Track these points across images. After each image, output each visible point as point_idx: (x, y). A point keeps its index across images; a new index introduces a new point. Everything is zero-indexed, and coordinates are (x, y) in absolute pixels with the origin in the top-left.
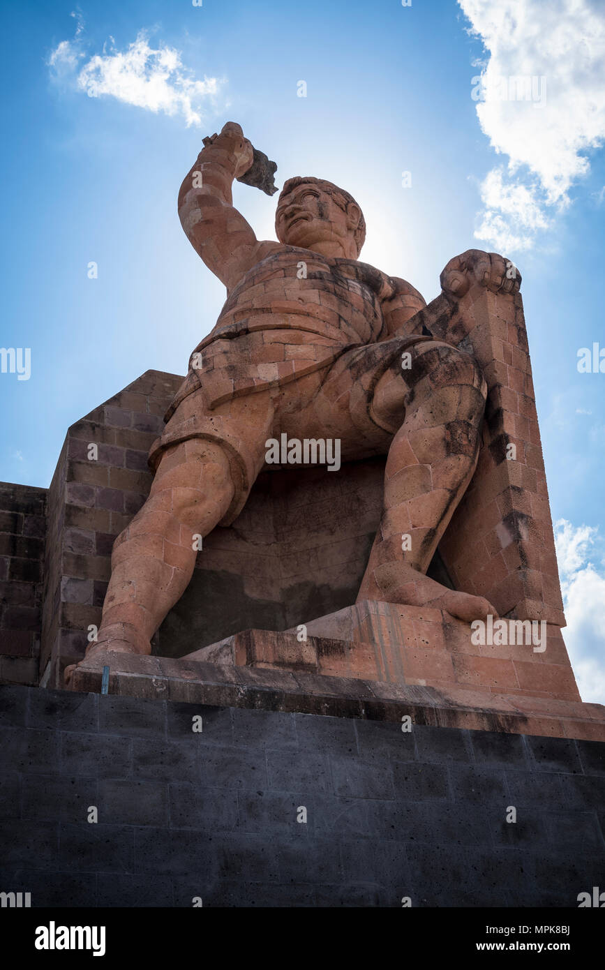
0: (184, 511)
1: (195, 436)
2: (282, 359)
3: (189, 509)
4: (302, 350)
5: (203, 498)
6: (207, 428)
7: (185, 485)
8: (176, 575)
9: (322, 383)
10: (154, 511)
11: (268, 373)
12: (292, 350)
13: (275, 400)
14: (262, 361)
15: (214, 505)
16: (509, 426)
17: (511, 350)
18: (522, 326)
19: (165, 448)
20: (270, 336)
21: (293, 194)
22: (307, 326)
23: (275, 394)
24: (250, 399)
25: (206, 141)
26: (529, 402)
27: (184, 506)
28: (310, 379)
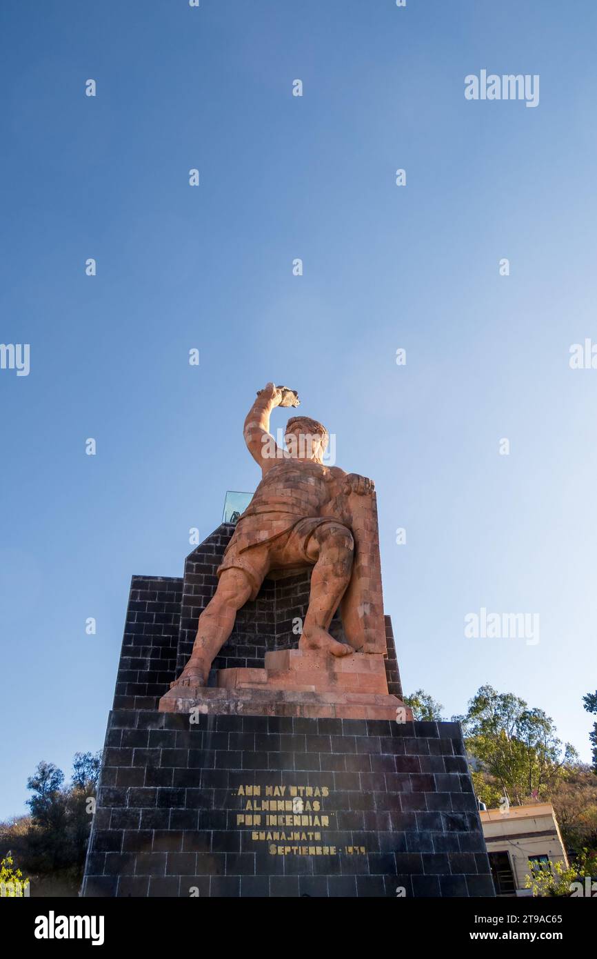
0: (228, 601)
1: (232, 567)
2: (270, 528)
3: (231, 600)
4: (280, 523)
5: (236, 595)
6: (237, 564)
7: (228, 590)
8: (224, 631)
9: (289, 537)
10: (215, 601)
11: (264, 535)
12: (275, 524)
13: (268, 547)
14: (262, 530)
15: (241, 597)
16: (364, 561)
17: (368, 523)
18: (375, 509)
19: (222, 571)
20: (266, 517)
21: (291, 427)
22: (283, 510)
23: (268, 544)
24: (256, 548)
25: (259, 394)
26: (375, 549)
27: (228, 599)
28: (283, 537)
